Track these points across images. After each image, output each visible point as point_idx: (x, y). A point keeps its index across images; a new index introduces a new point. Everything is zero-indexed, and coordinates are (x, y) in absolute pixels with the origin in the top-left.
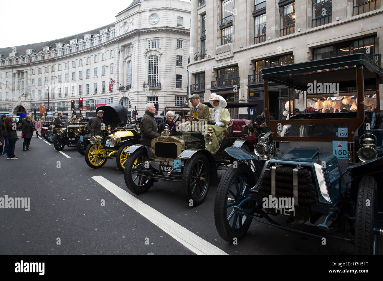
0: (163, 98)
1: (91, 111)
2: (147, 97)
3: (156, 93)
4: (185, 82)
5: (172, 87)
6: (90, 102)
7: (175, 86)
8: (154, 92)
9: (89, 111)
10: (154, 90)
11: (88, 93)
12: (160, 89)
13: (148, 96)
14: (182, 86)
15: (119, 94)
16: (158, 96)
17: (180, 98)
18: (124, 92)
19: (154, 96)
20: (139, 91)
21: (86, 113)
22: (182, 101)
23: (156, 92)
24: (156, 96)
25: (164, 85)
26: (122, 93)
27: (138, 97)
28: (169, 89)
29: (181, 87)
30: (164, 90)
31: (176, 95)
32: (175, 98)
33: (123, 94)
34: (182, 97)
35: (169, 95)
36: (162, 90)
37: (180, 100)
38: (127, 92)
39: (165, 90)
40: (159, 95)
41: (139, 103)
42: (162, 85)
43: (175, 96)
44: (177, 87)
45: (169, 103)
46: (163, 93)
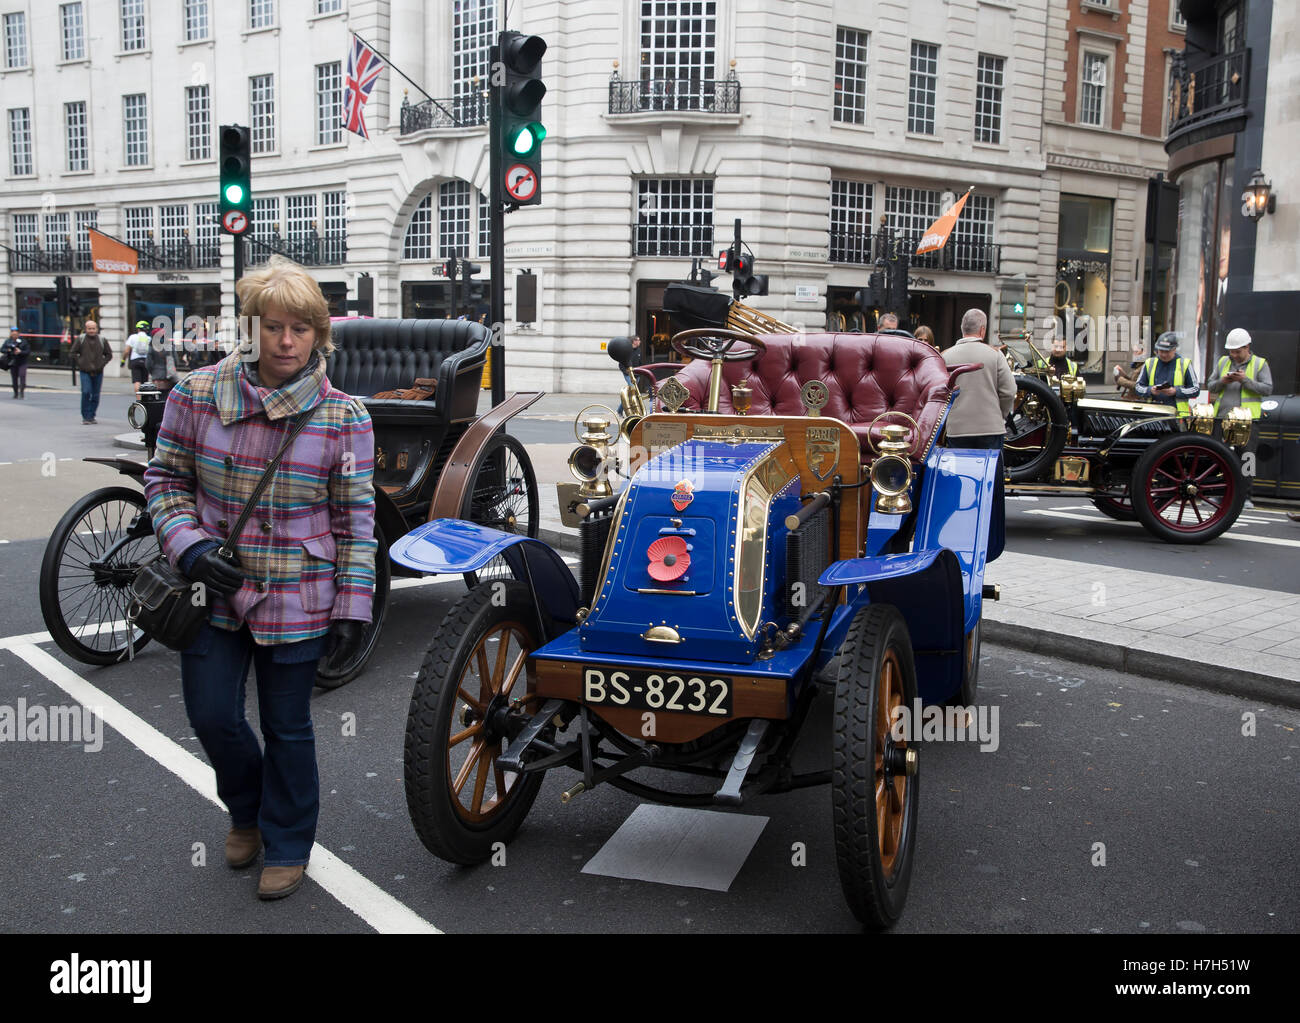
0: (756, 184)
1: (163, 276)
2: (634, 176)
3: (705, 151)
4: (888, 83)
5: (807, 115)
6: (156, 216)
7: (829, 103)
8: (692, 142)
9: (150, 278)
10: (687, 129)
11: (136, 152)
12: (732, 118)
13: (637, 171)
14: (869, 110)
15: (397, 158)
16: (714, 175)
17: (852, 191)
18: (446, 141)
19: (685, 170)
20: (570, 133)
21: (124, 291)
22: (864, 210)
23: (700, 143)
24: (698, 171)
25: (762, 95)
26: (430, 147)
27: (565, 177)
28: (793, 125)
29: (860, 119)
30: (759, 131)
31: (835, 170)
32: (828, 191)
33: (433, 156)
34: (861, 186)
35: (790, 170)
36: (745, 131)
37: (852, 205)
38: (465, 145)
39: (772, 133)
40: (726, 168)
41: (569, 217)
42: (745, 95)
43: (827, 174)
44: (837, 117)
45: (788, 220)
46: (758, 150)
